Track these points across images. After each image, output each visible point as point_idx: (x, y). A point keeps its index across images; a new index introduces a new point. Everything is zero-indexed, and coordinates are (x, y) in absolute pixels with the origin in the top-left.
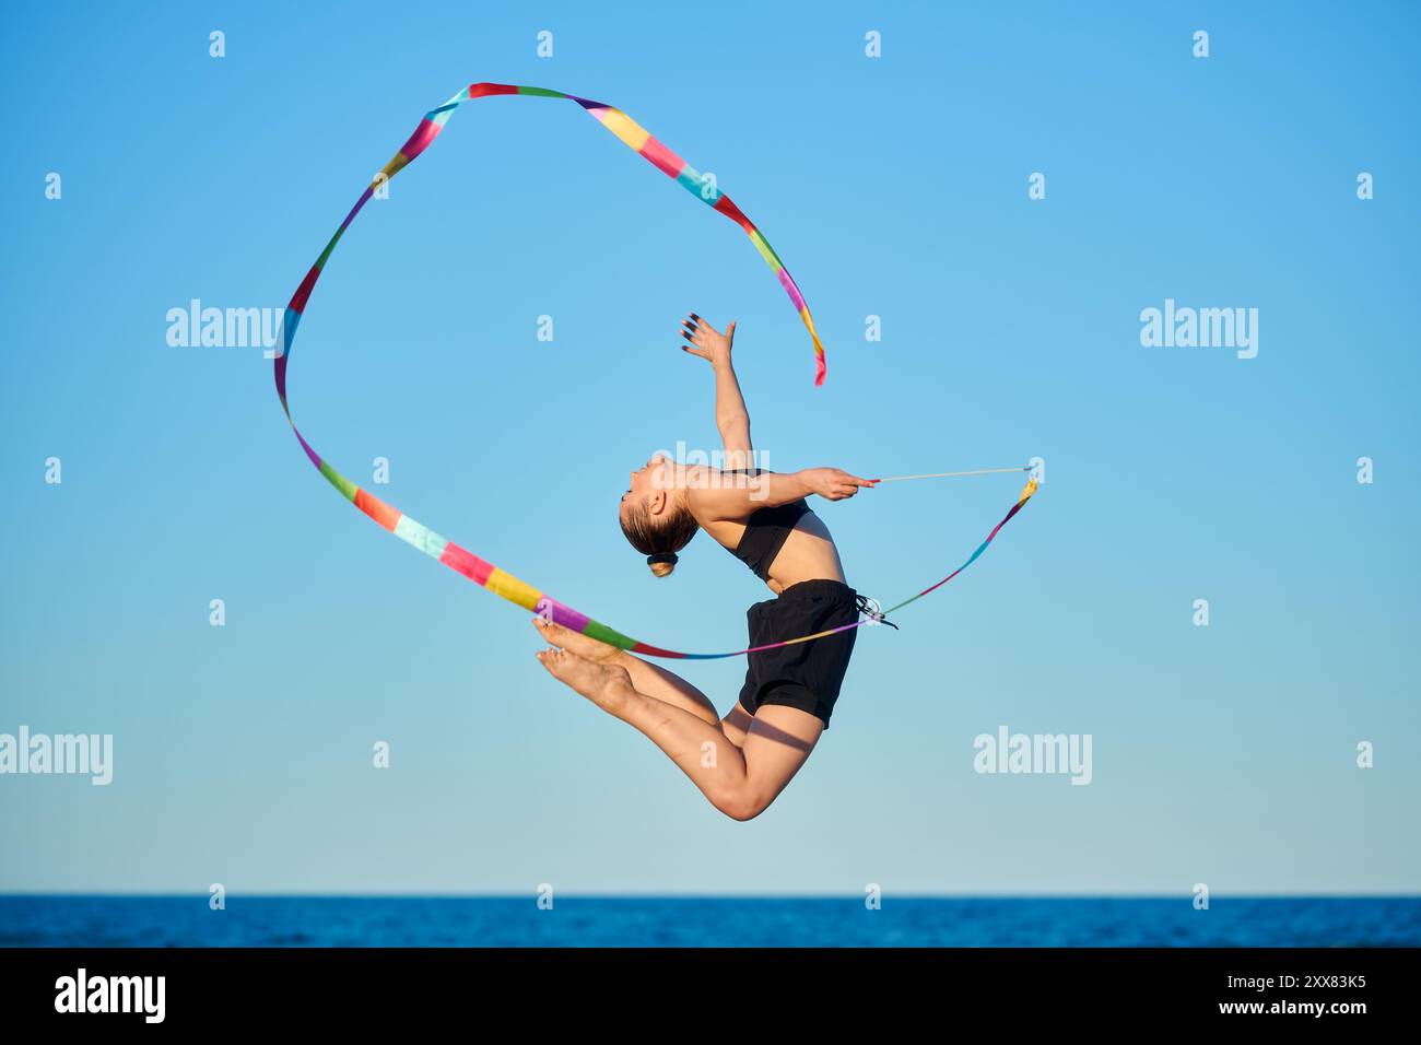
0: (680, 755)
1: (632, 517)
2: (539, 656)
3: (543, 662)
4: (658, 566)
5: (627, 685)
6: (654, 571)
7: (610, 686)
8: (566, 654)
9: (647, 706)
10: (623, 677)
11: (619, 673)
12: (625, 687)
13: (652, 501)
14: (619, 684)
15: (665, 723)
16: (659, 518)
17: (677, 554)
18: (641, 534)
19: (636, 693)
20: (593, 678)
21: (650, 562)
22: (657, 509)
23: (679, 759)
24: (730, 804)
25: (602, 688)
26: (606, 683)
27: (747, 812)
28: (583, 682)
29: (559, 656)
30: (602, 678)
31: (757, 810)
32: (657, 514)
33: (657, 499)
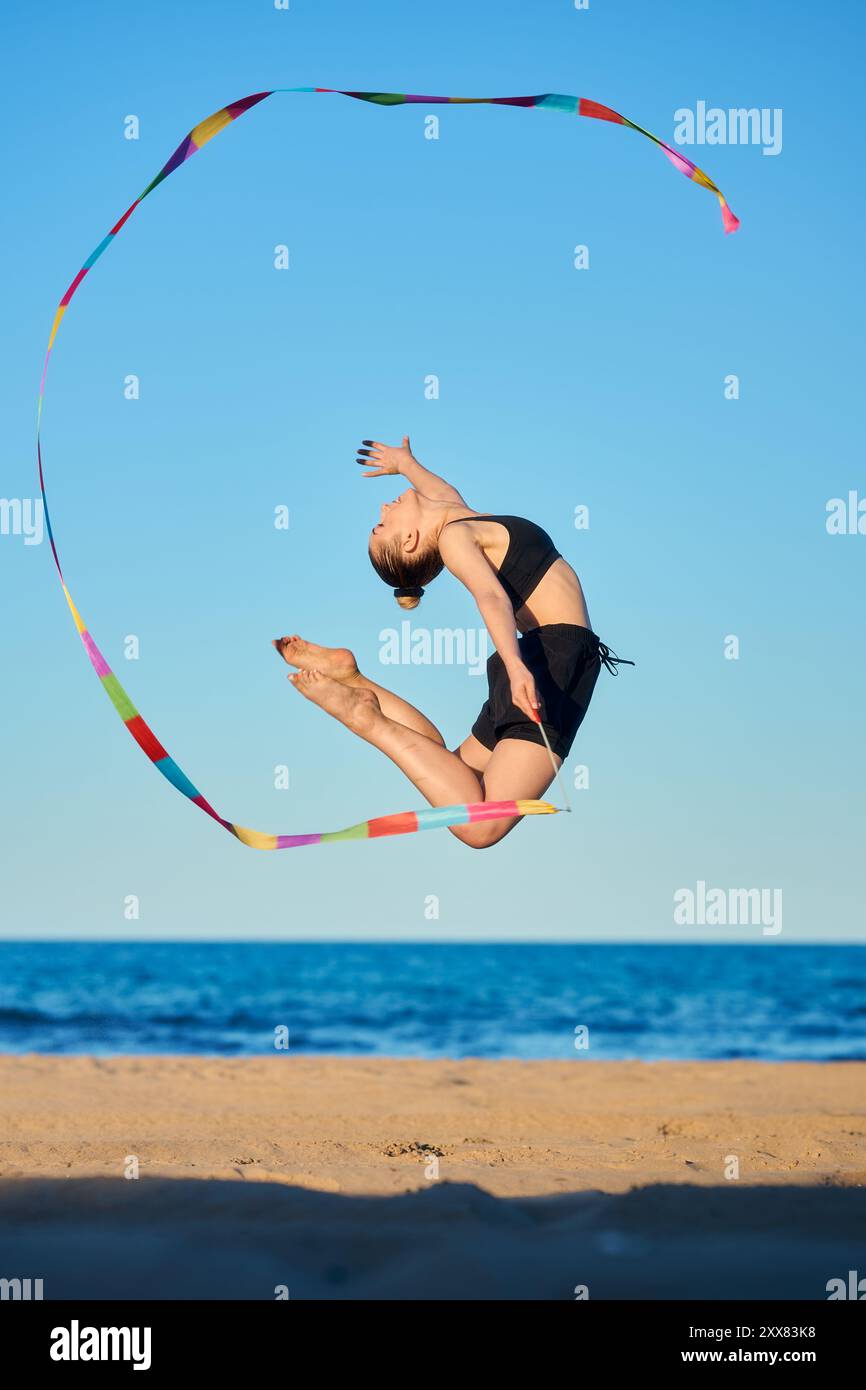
0: (422, 779)
1: (383, 552)
2: (291, 677)
3: (295, 683)
4: (405, 599)
5: (376, 709)
6: (401, 604)
7: (359, 707)
8: (318, 676)
9: (394, 730)
10: (372, 701)
11: (368, 696)
12: (373, 710)
13: (404, 538)
14: (369, 707)
15: (409, 747)
16: (410, 554)
17: (423, 588)
18: (392, 569)
19: (384, 718)
20: (344, 699)
21: (397, 594)
22: (409, 547)
23: (420, 783)
24: (466, 831)
25: (352, 709)
26: (355, 704)
27: (483, 840)
28: (334, 703)
29: (311, 677)
30: (352, 701)
31: (494, 838)
32: (409, 552)
33: (410, 536)
